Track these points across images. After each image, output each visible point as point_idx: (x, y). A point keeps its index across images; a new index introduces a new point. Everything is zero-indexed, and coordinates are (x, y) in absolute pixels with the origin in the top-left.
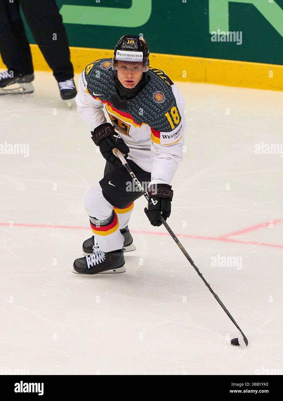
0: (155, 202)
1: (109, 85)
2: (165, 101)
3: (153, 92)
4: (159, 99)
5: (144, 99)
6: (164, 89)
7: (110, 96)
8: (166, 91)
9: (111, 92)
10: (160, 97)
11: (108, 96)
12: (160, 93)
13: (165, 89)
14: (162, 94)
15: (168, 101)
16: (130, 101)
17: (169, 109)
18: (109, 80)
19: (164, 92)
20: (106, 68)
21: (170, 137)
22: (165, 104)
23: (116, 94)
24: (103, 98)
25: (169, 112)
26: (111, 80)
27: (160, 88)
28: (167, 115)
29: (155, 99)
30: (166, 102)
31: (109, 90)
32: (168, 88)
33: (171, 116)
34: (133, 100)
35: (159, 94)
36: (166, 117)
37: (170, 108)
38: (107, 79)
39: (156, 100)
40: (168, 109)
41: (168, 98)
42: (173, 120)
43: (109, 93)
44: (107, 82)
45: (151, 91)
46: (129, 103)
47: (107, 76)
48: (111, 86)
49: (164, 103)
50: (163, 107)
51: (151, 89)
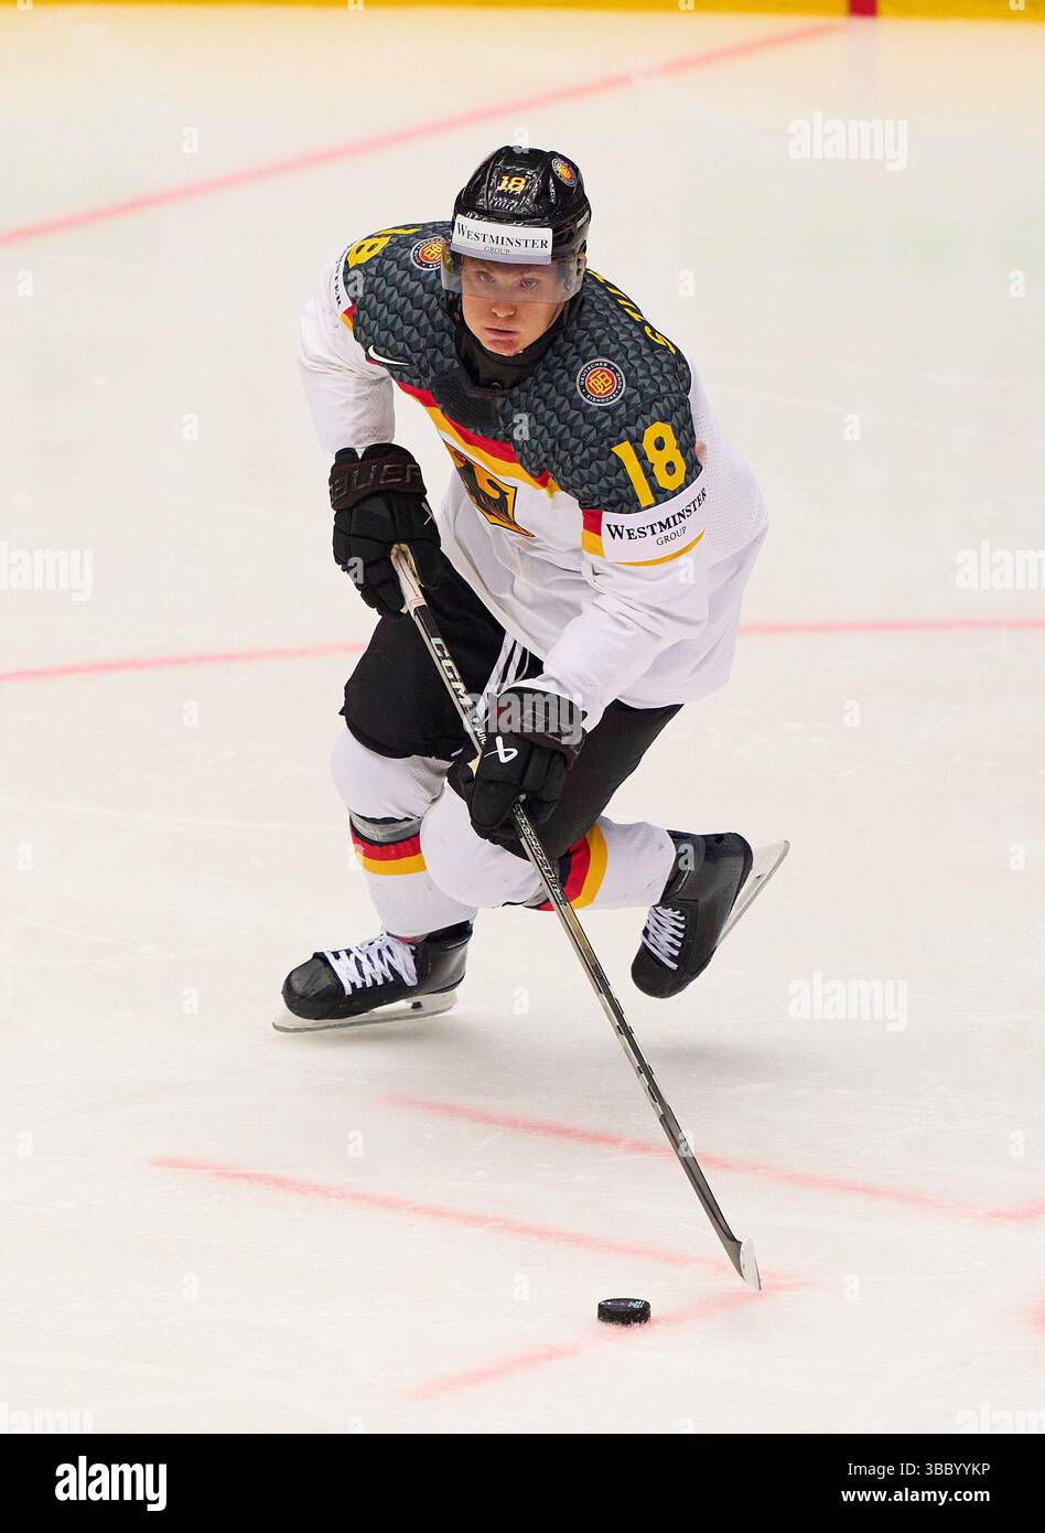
0: (507, 754)
1: (430, 331)
2: (621, 399)
3: (580, 361)
4: (600, 390)
5: (546, 387)
6: (626, 356)
7: (432, 373)
8: (637, 363)
9: (439, 357)
10: (607, 381)
11: (424, 372)
12: (609, 366)
13: (631, 354)
14: (615, 371)
15: (637, 399)
16: (503, 396)
17: (637, 429)
18: (435, 313)
19: (626, 366)
20: (427, 266)
21: (636, 533)
22: (622, 410)
23: (456, 365)
24: (404, 375)
25: (636, 441)
26: (439, 315)
27: (613, 348)
28: (624, 451)
29: (583, 387)
30: (627, 405)
31: (430, 352)
32: (645, 351)
33: (642, 457)
34: (516, 392)
35: (602, 371)
36: (619, 460)
37: (640, 424)
38: (425, 308)
39: (586, 394)
40: (632, 430)
41: (640, 390)
42: (649, 474)
43: (432, 363)
44: (424, 320)
45: (571, 358)
46: (499, 402)
47: (427, 298)
48: (439, 336)
49: (618, 406)
50: (608, 423)
51: (574, 350)
